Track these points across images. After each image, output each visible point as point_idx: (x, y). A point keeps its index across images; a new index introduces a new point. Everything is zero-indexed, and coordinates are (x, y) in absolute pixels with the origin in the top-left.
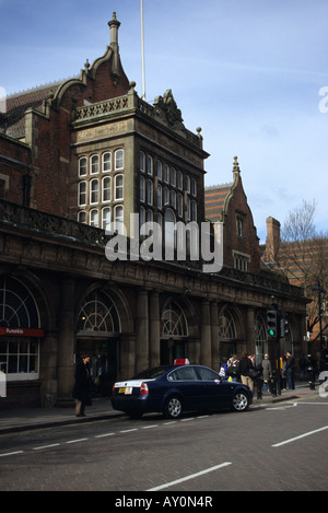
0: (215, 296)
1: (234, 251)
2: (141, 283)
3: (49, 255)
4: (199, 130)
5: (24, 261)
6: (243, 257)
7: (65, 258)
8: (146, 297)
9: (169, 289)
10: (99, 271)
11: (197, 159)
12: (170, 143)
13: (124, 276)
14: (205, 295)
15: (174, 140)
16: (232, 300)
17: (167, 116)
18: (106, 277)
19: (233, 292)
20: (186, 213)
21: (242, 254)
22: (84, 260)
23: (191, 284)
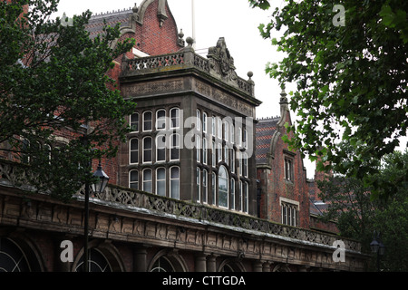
0: (268, 257)
1: (281, 199)
2: (200, 249)
3: (127, 228)
4: (250, 75)
5: (110, 236)
6: (291, 204)
7: (140, 229)
8: (205, 262)
9: (224, 252)
10: (166, 240)
11: (249, 108)
12: (223, 96)
13: (186, 243)
14: (258, 257)
15: (227, 92)
16: (284, 261)
17: (221, 68)
18: (171, 245)
19: (285, 252)
20: (239, 169)
21: (290, 201)
22: (154, 230)
23: (245, 246)
